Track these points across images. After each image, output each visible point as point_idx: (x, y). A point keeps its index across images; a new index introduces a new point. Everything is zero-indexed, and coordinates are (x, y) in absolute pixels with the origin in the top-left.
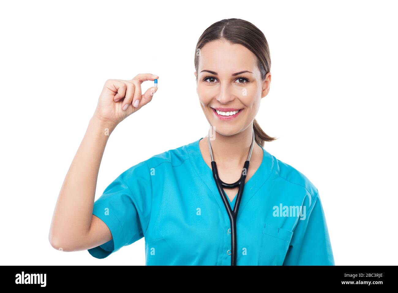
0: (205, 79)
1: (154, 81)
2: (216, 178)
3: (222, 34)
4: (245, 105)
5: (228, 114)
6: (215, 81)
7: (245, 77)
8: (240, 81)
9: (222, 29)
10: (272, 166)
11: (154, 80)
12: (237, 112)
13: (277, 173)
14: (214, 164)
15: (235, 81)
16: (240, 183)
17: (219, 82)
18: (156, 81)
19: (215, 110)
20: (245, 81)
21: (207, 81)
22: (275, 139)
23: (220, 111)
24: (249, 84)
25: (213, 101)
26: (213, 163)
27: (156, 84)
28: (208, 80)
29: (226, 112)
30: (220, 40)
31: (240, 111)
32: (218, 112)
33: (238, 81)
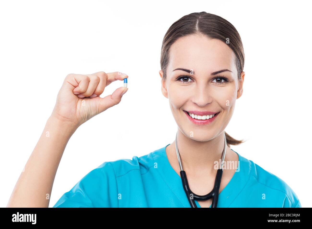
0: (179, 78)
1: (123, 81)
2: (187, 190)
3: (197, 28)
4: (222, 108)
5: (204, 118)
6: (189, 80)
7: (224, 76)
8: (218, 81)
9: (196, 23)
10: (249, 171)
11: (124, 79)
12: (214, 115)
13: (255, 179)
14: (183, 175)
15: (212, 81)
16: (213, 195)
17: (194, 81)
18: (125, 80)
19: (188, 113)
20: (223, 81)
21: (180, 81)
22: (243, 142)
23: (195, 114)
24: (228, 84)
25: (188, 103)
26: (183, 173)
27: (126, 84)
28: (182, 80)
29: (202, 115)
30: (196, 35)
31: (216, 115)
32: (193, 116)
33: (215, 81)
